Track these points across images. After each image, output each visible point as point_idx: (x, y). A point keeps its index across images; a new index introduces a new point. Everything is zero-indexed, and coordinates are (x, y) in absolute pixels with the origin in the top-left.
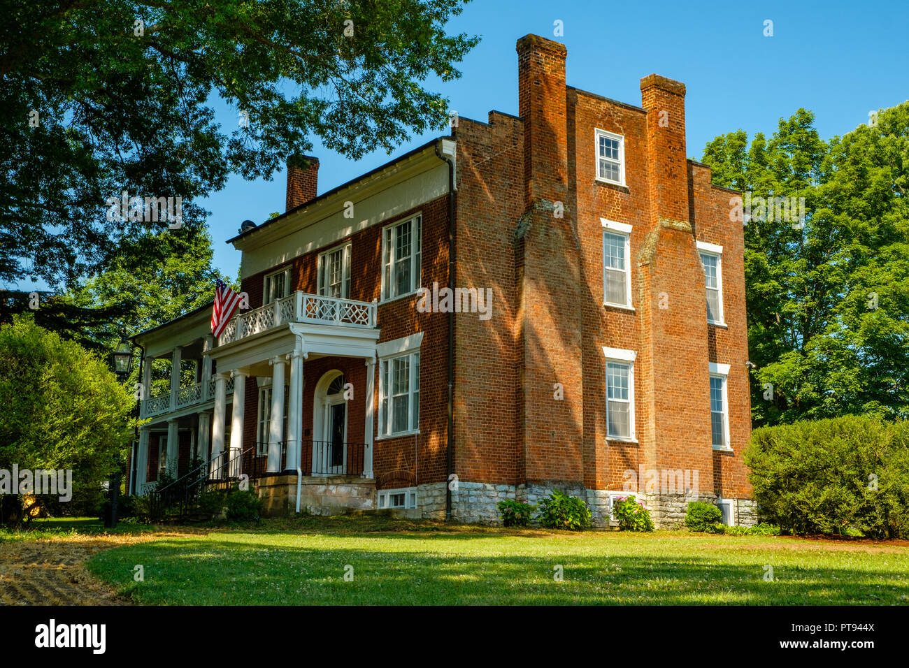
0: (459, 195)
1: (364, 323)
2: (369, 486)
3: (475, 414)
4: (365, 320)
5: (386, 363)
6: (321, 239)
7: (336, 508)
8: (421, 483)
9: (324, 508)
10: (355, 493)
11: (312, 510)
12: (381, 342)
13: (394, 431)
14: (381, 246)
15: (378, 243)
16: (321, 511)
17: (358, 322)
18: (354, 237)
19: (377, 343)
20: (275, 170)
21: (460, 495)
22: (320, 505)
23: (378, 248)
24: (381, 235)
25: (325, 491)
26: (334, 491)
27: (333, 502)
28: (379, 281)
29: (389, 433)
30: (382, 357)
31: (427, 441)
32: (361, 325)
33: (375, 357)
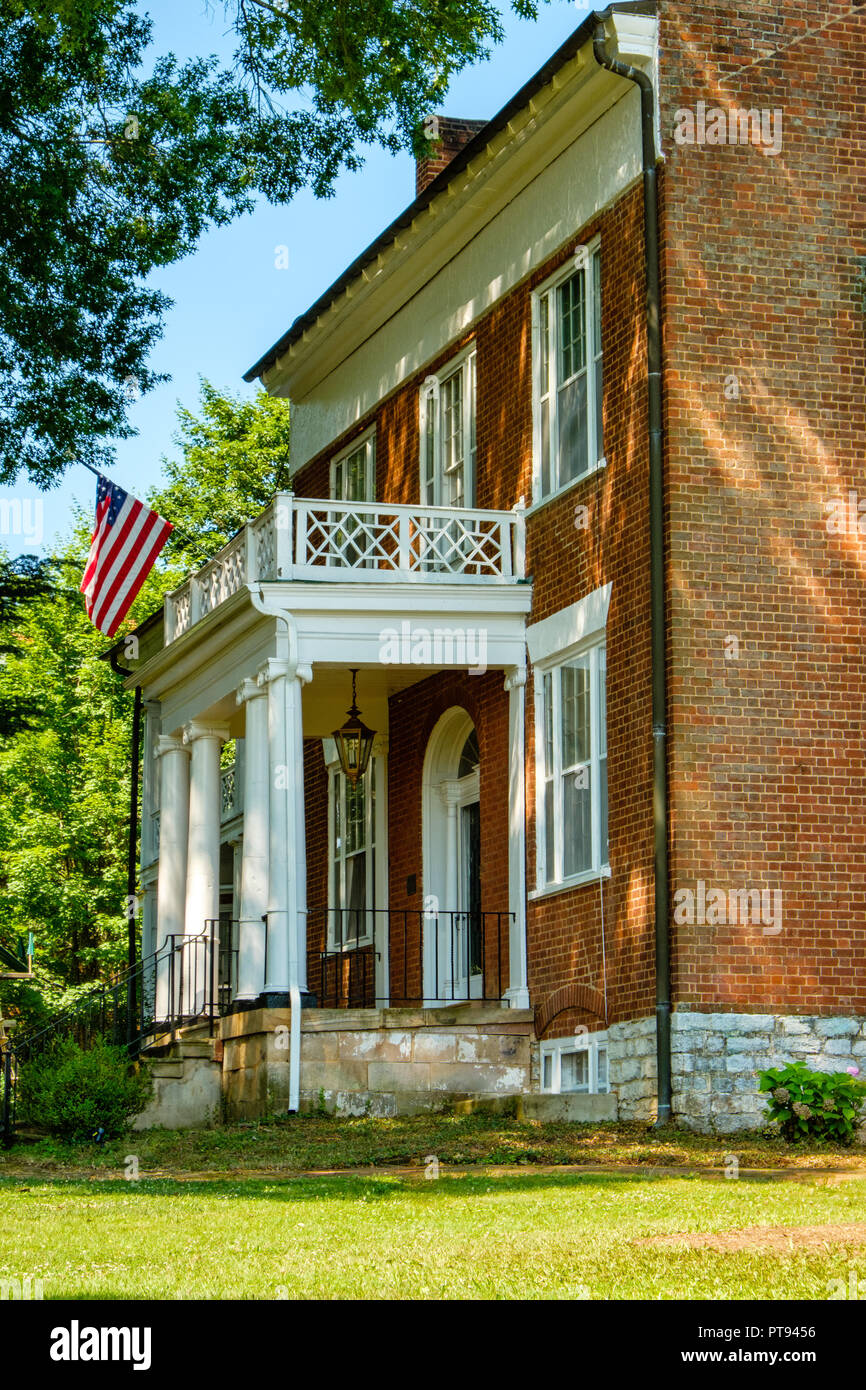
0: (672, 172)
1: (487, 571)
2: (514, 1030)
3: (742, 812)
4: (489, 562)
5: (547, 678)
6: (421, 343)
7: (411, 1095)
8: (616, 1020)
9: (376, 1095)
10: (469, 1051)
11: (340, 1102)
12: (535, 620)
13: (566, 872)
14: (529, 347)
15: (524, 339)
16: (368, 1106)
17: (470, 569)
18: (480, 327)
19: (528, 624)
20: (342, 167)
21: (696, 1051)
22: (364, 1088)
23: (523, 355)
24: (529, 314)
25: (378, 1048)
26: (405, 1049)
27: (404, 1077)
28: (529, 446)
29: (559, 879)
30: (539, 663)
31: (624, 898)
32: (478, 577)
33: (522, 665)
